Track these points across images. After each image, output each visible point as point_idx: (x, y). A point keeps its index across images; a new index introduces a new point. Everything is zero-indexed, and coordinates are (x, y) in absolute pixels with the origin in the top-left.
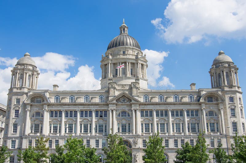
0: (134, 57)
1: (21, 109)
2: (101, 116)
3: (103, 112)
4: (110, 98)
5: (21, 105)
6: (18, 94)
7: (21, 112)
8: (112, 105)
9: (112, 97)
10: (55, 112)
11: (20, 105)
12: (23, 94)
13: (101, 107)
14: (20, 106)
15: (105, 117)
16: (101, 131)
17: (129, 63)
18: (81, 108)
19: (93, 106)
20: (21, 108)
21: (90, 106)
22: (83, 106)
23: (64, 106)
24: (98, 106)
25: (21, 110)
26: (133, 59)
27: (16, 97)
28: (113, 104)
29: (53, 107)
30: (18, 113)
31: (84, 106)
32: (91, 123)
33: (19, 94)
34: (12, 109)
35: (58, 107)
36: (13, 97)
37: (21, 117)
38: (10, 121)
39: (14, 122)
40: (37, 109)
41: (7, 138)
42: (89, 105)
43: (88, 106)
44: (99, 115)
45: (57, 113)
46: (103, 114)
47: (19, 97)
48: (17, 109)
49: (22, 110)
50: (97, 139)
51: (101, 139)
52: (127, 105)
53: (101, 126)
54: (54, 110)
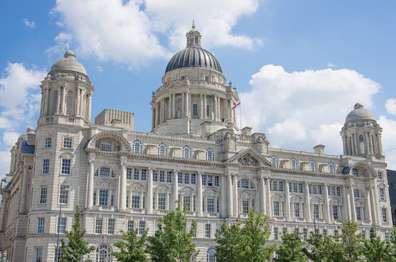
0: (224, 90)
1: (74, 158)
2: (210, 184)
3: (214, 178)
4: (230, 156)
5: (74, 150)
6: (68, 130)
7: (74, 165)
8: (233, 168)
9: (233, 155)
10: (135, 170)
11: (72, 150)
12: (77, 129)
13: (213, 169)
14: (73, 153)
15: (216, 187)
16: (211, 209)
17: (217, 98)
18: (181, 167)
19: (200, 166)
20: (75, 156)
21: (196, 166)
22: (183, 165)
23: (152, 162)
24: (208, 167)
25: (76, 159)
26: (222, 92)
27: (66, 134)
28: (235, 165)
29: (135, 160)
30: (69, 165)
31: (187, 165)
32: (195, 194)
33: (70, 129)
34: (57, 157)
35: (144, 161)
36: (58, 133)
37: (76, 173)
38: (54, 181)
39: (62, 182)
40: (107, 162)
41: (49, 213)
42: (194, 163)
43: (192, 166)
44: (207, 183)
45: (138, 173)
46: (213, 181)
47: (71, 135)
48: (68, 157)
49: (78, 161)
50: (209, 223)
51: (215, 224)
52: (251, 169)
53: (211, 201)
54: (134, 167)
